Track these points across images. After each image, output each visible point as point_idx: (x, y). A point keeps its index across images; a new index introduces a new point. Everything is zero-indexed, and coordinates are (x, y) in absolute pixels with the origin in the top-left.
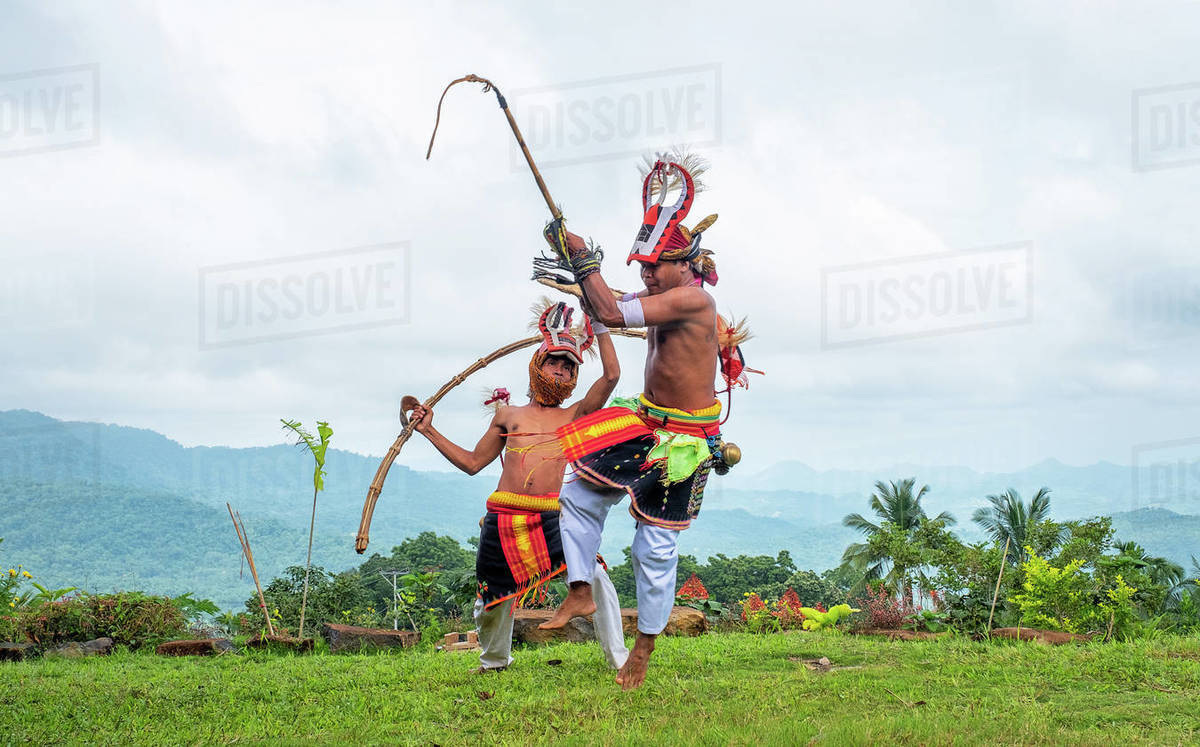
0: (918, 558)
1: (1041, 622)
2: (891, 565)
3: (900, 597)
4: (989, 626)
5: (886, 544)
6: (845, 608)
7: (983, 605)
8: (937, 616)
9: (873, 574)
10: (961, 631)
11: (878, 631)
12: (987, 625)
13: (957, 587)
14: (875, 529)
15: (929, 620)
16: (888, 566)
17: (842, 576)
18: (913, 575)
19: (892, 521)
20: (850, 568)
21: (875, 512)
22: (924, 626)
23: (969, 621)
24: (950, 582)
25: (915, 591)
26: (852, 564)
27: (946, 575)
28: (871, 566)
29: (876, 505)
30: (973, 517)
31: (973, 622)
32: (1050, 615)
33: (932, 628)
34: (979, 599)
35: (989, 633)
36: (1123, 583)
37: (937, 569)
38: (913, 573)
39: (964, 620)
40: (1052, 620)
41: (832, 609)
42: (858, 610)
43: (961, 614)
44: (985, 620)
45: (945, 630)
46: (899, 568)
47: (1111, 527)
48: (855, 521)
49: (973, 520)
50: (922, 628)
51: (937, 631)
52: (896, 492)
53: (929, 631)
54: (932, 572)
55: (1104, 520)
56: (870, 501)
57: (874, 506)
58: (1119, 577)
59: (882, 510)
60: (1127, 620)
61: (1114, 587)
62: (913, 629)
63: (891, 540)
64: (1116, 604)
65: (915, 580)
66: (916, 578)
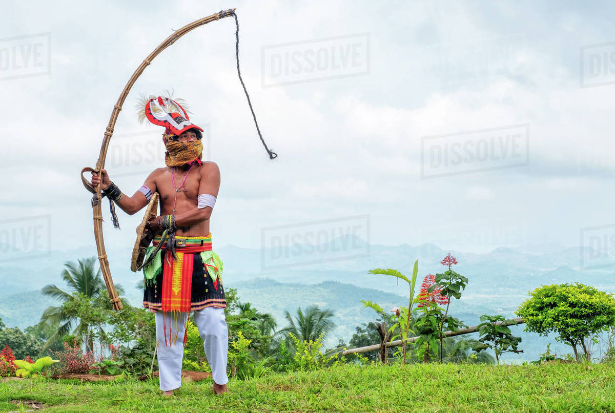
0: (98, 319)
1: (187, 365)
2: (79, 323)
3: (84, 347)
4: (151, 369)
5: (76, 309)
6: (48, 360)
7: (148, 354)
8: (115, 363)
9: (64, 330)
10: (132, 373)
11: (72, 376)
12: (150, 369)
13: (127, 340)
14: (66, 295)
15: (109, 366)
16: (76, 323)
17: (40, 331)
18: (95, 332)
19: (80, 290)
20: (46, 324)
21: (65, 282)
22: (106, 371)
23: (138, 367)
24: (122, 336)
25: (97, 343)
26: (48, 322)
27: (120, 331)
28: (63, 323)
29: (66, 276)
30: (137, 285)
31: (140, 367)
32: (193, 360)
33: (112, 372)
34: (145, 350)
35: (152, 374)
36: (242, 337)
37: (113, 326)
38: (94, 329)
39: (134, 365)
40: (195, 364)
41: (38, 361)
42: (58, 361)
43: (132, 361)
44: (148, 365)
45: (120, 373)
46: (84, 327)
47: (236, 296)
48: (51, 291)
49: (137, 288)
50: (104, 372)
51: (115, 374)
52: (82, 268)
53: (109, 374)
54: (108, 329)
55: (232, 290)
56: (62, 274)
57: (66, 278)
58: (240, 333)
59: (71, 281)
60: (245, 363)
61: (237, 340)
62: (98, 374)
63: (79, 305)
64: (237, 351)
65: (96, 335)
66: (97, 333)
